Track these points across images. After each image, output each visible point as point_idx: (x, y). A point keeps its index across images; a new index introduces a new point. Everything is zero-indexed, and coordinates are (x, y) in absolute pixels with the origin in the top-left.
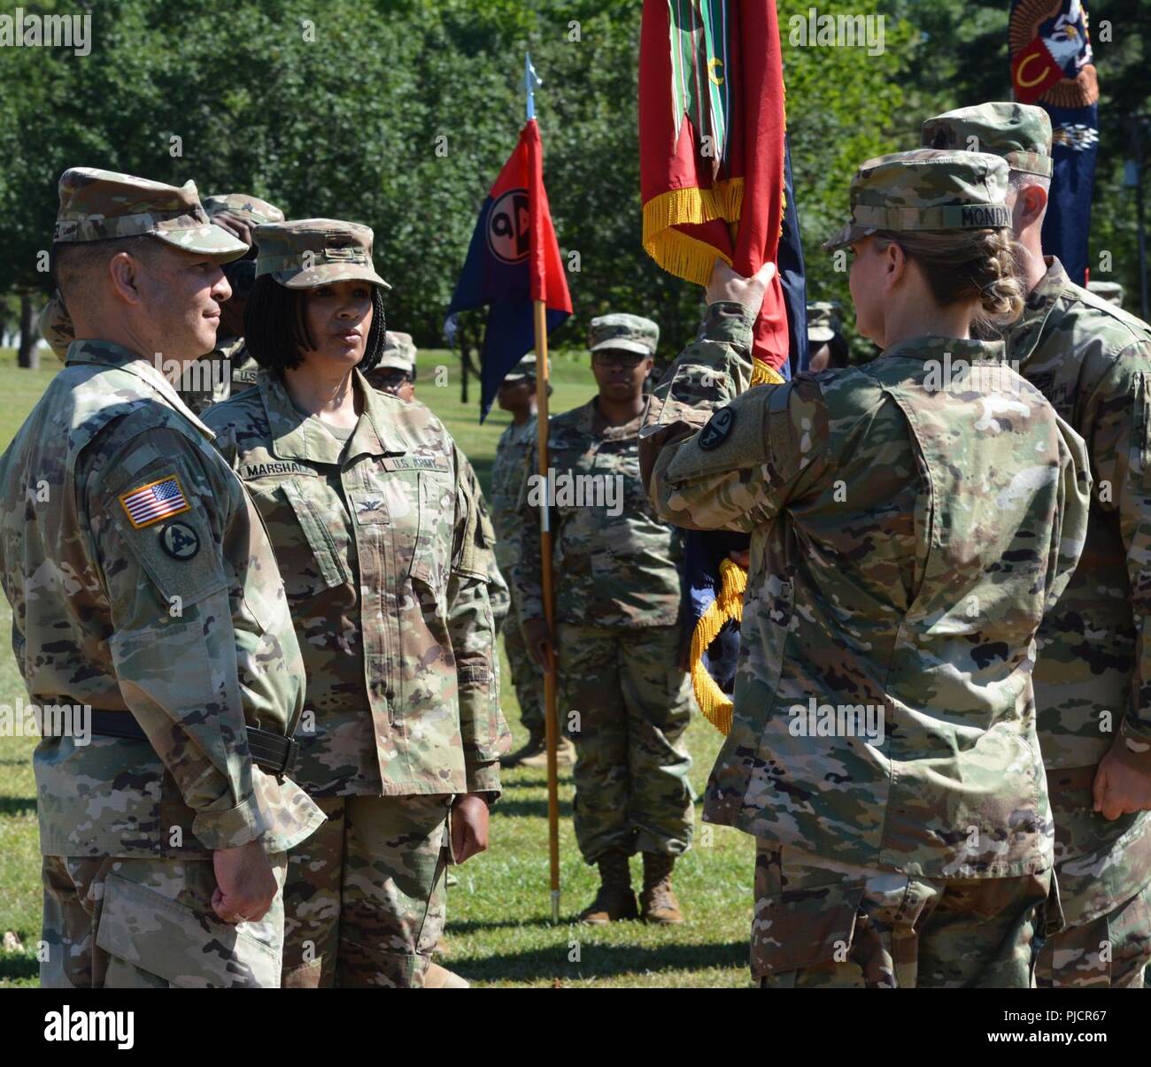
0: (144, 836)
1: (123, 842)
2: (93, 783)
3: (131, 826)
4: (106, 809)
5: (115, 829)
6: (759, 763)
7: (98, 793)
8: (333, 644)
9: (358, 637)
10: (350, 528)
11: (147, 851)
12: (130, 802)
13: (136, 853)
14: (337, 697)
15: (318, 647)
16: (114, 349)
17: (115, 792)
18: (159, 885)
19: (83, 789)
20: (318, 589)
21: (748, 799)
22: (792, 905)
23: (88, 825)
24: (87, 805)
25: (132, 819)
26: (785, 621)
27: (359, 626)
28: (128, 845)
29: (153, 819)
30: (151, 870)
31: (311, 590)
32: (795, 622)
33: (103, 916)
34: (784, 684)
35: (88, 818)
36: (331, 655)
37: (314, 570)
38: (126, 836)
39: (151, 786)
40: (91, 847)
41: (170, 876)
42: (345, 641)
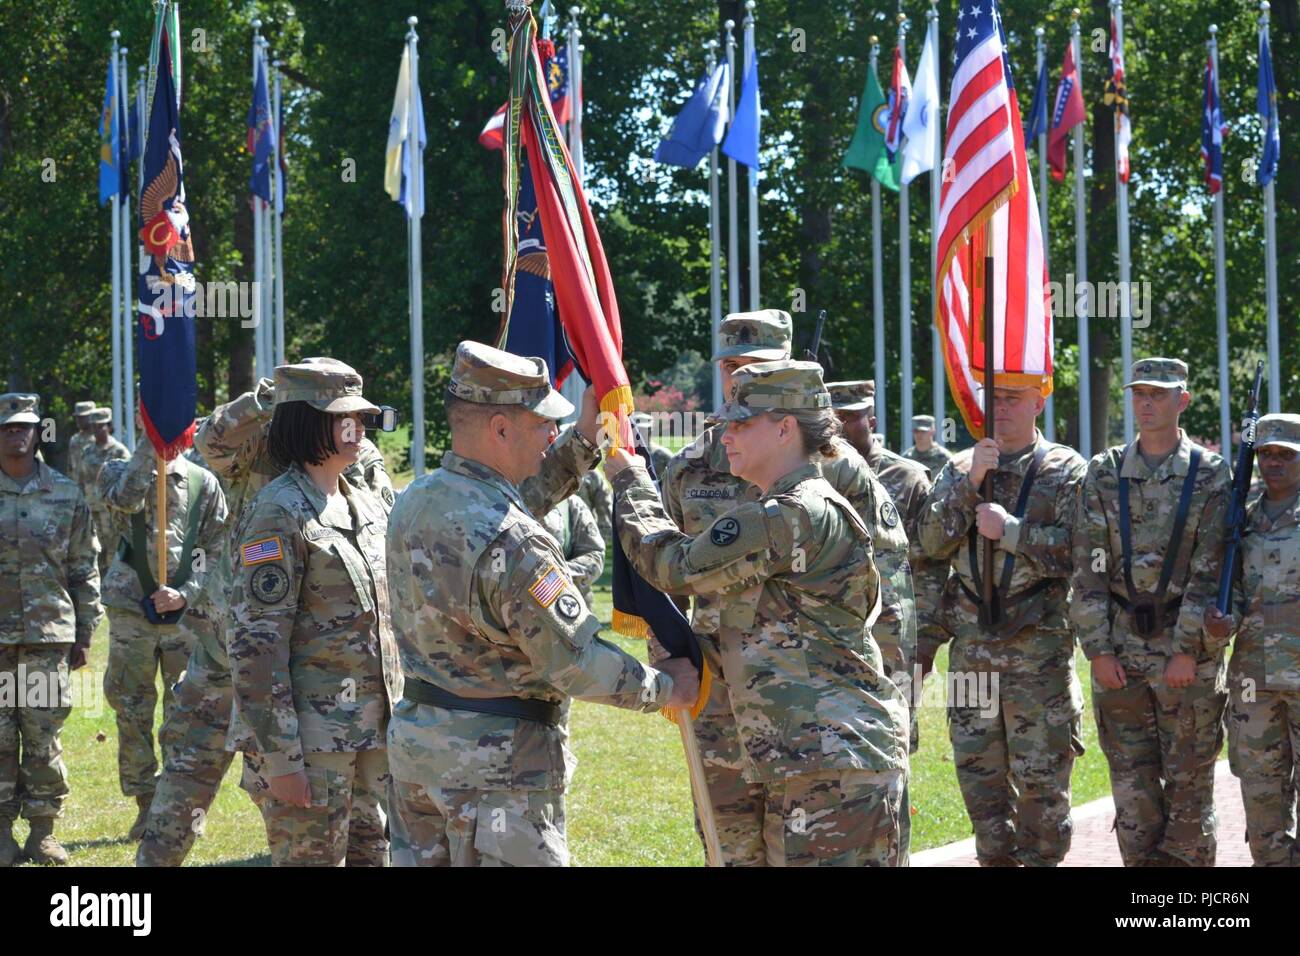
0: (501, 776)
1: (487, 780)
2: (463, 742)
3: (492, 770)
4: (474, 760)
5: (481, 772)
6: (822, 729)
7: (467, 749)
8: (365, 649)
9: (378, 644)
10: (369, 573)
11: (503, 785)
12: (491, 755)
13: (495, 787)
14: (367, 685)
15: (357, 651)
16: (485, 470)
17: (480, 748)
18: (512, 807)
19: (454, 745)
20: (358, 613)
21: (825, 750)
22: (850, 810)
23: (460, 769)
24: (459, 755)
25: (493, 766)
26: (800, 645)
27: (378, 637)
28: (490, 782)
29: (507, 766)
30: (507, 798)
31: (354, 614)
32: (806, 644)
33: (478, 829)
34: (814, 680)
35: (460, 764)
36: (364, 657)
37: (354, 600)
38: (489, 777)
39: (505, 744)
40: (461, 783)
41: (521, 801)
42: (371, 648)
